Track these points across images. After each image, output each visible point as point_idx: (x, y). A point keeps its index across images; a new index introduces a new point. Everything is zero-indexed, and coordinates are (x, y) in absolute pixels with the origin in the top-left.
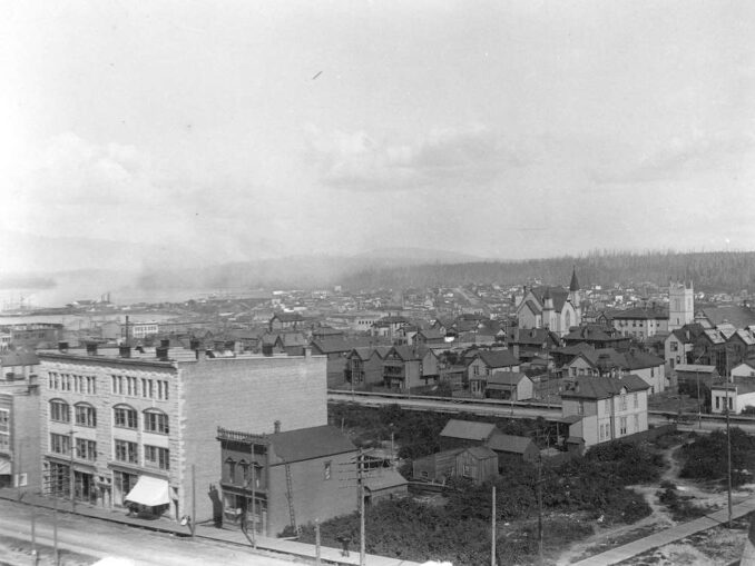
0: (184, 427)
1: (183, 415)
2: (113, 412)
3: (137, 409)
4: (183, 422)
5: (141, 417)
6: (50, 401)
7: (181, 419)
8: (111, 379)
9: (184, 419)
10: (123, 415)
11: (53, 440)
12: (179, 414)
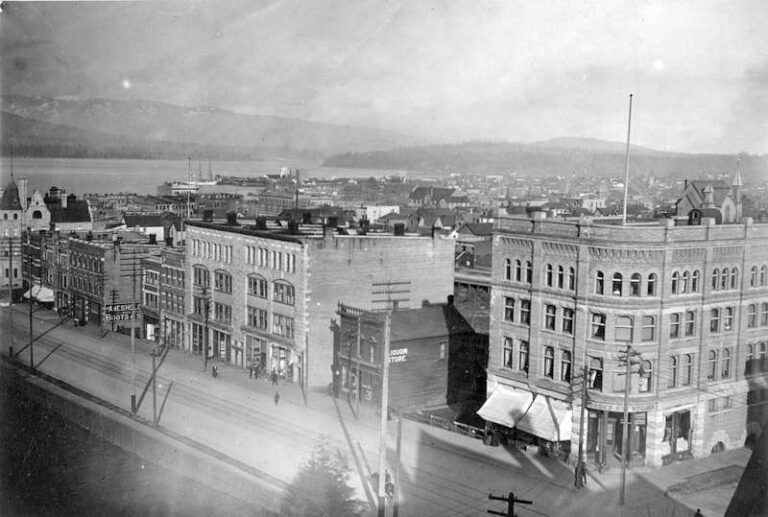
0: (309, 299)
1: (308, 288)
2: (247, 280)
3: (267, 278)
4: (307, 295)
5: (271, 286)
6: (194, 266)
7: (306, 292)
8: (247, 249)
9: (309, 292)
10: (255, 284)
11: (195, 303)
12: (305, 287)
